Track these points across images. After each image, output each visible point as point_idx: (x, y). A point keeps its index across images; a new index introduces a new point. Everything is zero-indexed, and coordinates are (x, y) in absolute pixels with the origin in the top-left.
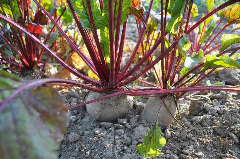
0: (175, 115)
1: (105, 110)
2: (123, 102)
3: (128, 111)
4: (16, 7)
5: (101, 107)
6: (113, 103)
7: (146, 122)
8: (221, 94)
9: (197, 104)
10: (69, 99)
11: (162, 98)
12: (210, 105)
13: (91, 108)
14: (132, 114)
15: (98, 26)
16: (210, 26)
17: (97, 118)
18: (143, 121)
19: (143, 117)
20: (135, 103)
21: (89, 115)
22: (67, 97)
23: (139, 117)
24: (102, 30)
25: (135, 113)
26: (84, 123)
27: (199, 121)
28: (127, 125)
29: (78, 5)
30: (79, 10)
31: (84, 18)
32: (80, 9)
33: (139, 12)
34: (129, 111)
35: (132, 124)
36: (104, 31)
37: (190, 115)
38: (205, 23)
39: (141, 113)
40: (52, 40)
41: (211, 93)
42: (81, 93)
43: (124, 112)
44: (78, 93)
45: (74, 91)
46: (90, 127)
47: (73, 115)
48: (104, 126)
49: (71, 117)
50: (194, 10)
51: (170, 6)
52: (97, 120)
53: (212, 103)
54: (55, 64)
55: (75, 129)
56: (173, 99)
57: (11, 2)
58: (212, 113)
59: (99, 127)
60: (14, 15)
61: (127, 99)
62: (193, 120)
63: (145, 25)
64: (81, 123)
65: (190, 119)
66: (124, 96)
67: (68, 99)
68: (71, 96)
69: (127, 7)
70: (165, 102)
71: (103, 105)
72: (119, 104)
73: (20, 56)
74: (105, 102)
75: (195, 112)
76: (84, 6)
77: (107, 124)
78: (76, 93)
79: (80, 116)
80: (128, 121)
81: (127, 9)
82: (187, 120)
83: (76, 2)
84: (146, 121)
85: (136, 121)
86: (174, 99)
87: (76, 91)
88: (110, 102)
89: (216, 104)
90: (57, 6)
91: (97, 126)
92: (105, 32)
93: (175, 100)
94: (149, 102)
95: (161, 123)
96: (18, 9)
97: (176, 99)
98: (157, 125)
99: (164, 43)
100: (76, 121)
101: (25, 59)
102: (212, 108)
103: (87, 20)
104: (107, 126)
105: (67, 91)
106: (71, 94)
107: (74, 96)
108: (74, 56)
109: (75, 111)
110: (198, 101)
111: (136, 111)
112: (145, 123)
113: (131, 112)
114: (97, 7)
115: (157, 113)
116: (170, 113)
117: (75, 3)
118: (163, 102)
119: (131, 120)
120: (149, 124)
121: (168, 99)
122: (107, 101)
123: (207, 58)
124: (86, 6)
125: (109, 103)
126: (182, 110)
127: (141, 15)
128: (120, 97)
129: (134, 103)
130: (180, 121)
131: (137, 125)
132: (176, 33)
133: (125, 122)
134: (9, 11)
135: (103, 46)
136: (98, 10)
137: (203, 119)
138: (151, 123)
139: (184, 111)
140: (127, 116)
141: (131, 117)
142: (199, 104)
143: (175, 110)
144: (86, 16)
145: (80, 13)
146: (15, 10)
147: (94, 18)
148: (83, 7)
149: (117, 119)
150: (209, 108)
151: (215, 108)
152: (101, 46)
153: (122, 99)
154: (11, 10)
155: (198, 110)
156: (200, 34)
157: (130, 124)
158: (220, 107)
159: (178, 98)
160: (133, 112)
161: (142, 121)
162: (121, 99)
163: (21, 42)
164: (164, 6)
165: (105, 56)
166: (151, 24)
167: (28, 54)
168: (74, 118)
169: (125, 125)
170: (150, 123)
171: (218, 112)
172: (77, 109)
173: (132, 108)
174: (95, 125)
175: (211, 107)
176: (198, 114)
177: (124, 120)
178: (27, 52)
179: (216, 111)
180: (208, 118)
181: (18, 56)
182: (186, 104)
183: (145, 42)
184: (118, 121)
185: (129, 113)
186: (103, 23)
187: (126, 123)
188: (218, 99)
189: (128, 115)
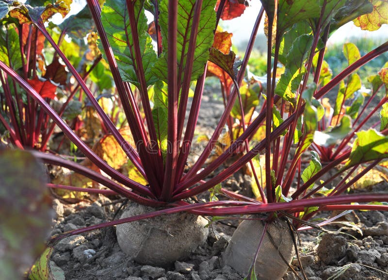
0: (290, 259)
1: (151, 242)
2: (188, 228)
3: (198, 248)
4: (18, 50)
5: (145, 235)
6: (169, 229)
7: (232, 272)
8: (379, 227)
9: (333, 242)
10: (88, 219)
11: (265, 223)
12: (359, 246)
13: (125, 236)
14: (205, 255)
15: (151, 81)
16: (354, 102)
17: (135, 257)
18: (226, 269)
19: (226, 262)
20: (212, 235)
21: (120, 250)
22: (86, 216)
23: (218, 260)
24: (158, 88)
25: (210, 253)
26: (110, 264)
27: (339, 275)
28: (193, 275)
29: (118, 39)
30: (118, 49)
31: (127, 63)
32: (120, 47)
33: (226, 60)
34: (200, 248)
35: (203, 273)
36: (162, 91)
37: (319, 263)
38: (345, 96)
39: (222, 253)
40: (72, 113)
41: (360, 223)
42: (112, 212)
43: (189, 248)
44: (107, 210)
45: (100, 205)
46: (120, 274)
47: (90, 248)
48: (148, 273)
49: (86, 251)
50: (326, 70)
51: (283, 51)
52: (135, 262)
53: (364, 243)
54: (72, 157)
55: (90, 275)
56: (287, 226)
57: (10, 42)
58: (364, 261)
59: (137, 274)
60: (12, 64)
61: (196, 224)
62: (328, 273)
63: (237, 85)
64: (103, 265)
65: (320, 272)
66: (190, 217)
67: (85, 219)
68: (93, 214)
69: (205, 48)
70: (270, 232)
71: (149, 231)
72: (181, 231)
73: (10, 134)
74: (154, 227)
75: (329, 258)
76: (128, 43)
77: (154, 269)
78: (103, 209)
79: (104, 252)
80: (197, 268)
81: (205, 51)
82: (314, 274)
83: (114, 35)
84: (232, 268)
85: (212, 268)
86: (290, 227)
87: (103, 206)
88: (164, 226)
89: (371, 245)
90: (88, 61)
91: (134, 273)
92: (164, 92)
93: (290, 229)
94: (239, 231)
95: (261, 275)
96: (20, 53)
97: (293, 228)
98: (253, 275)
99: (272, 118)
100: (95, 259)
101: (19, 140)
102: (366, 252)
103: (131, 67)
104: (153, 273)
105: (88, 205)
106: (94, 211)
107: (98, 215)
108: (106, 144)
109: (96, 242)
110: (335, 235)
111: (213, 250)
112: (229, 273)
113: (203, 251)
114: (151, 47)
115: (255, 254)
116: (280, 254)
117: (113, 37)
118: (267, 231)
119: (201, 265)
120: (236, 274)
121: (277, 225)
122: (158, 225)
123: (358, 140)
124: (131, 42)
125: (160, 229)
126: (303, 253)
127: (231, 67)
128: (183, 219)
129: (210, 233)
130: (300, 273)
131: (213, 276)
132: (294, 96)
133: (189, 269)
134: (4, 56)
135: (156, 117)
136: (152, 53)
137: (348, 272)
138: (240, 274)
139: (308, 254)
140: (194, 257)
141: (202, 259)
142: (337, 241)
143: (291, 250)
144: (130, 60)
145: (120, 53)
146: (15, 56)
147: (143, 66)
148: (126, 44)
149: (175, 262)
150: (358, 251)
151: (370, 252)
152: (154, 116)
153: (187, 223)
154: (8, 56)
155: (335, 254)
156: (337, 116)
157: (198, 274)
158: (380, 252)
159: (297, 227)
160: (208, 251)
161: (224, 268)
162: (185, 222)
163: (18, 111)
164: (273, 51)
165: (159, 136)
166: (249, 94)
167: (26, 134)
168: (91, 253)
169: (189, 275)
170: (238, 274)
171: (376, 261)
172: (100, 239)
173: (205, 243)
174: (130, 270)
175: (362, 249)
176: (336, 262)
177: (187, 264)
178: (25, 130)
179: (373, 259)
180: (358, 270)
181: (7, 132)
182: (311, 243)
183: (236, 128)
184: (177, 267)
185: (199, 252)
186: (159, 74)
187: (192, 270)
188: (376, 236)
189: (197, 256)
